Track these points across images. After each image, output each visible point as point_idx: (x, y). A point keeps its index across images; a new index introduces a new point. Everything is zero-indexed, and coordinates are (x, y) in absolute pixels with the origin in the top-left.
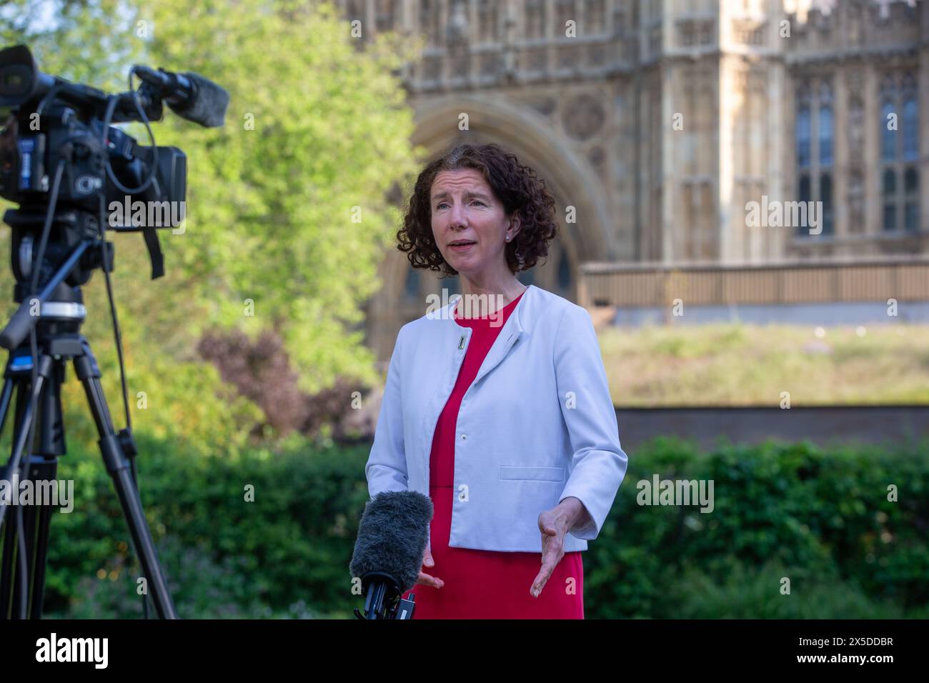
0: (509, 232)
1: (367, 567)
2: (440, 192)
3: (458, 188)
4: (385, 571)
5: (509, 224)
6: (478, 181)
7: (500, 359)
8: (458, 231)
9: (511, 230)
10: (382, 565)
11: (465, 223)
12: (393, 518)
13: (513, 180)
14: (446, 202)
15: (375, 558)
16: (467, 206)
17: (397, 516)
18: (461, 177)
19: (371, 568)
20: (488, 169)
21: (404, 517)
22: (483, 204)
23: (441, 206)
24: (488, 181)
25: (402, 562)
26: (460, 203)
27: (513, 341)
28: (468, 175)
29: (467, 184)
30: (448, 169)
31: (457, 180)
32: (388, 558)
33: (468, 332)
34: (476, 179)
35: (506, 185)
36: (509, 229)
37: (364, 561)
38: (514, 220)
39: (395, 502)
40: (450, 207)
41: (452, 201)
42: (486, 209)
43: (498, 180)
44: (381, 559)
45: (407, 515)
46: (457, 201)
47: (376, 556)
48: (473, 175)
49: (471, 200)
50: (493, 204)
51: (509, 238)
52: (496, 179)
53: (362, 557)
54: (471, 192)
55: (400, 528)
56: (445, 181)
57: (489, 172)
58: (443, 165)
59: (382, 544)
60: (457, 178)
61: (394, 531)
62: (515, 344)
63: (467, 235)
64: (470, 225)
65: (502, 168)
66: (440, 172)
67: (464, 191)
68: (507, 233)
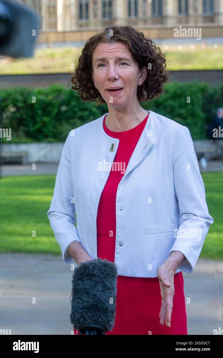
0: (140, 79)
1: (84, 322)
2: (100, 57)
3: (112, 55)
4: (97, 324)
5: (140, 75)
6: (123, 50)
7: (140, 160)
8: (113, 81)
9: (142, 78)
10: (95, 321)
11: (117, 77)
12: (96, 284)
13: (144, 49)
14: (104, 63)
15: (89, 316)
16: (117, 65)
17: (98, 282)
18: (113, 48)
19: (87, 323)
20: (130, 42)
21: (103, 283)
22: (127, 64)
23: (101, 65)
24: (130, 50)
25: (106, 317)
26: (113, 64)
27: (148, 149)
28: (118, 47)
29: (117, 53)
30: (104, 42)
31: (111, 50)
32: (98, 316)
33: (116, 141)
34: (123, 49)
35: (140, 52)
36: (140, 78)
37: (81, 317)
38: (143, 72)
39: (96, 271)
40: (106, 66)
41: (108, 63)
42: (129, 67)
43: (136, 50)
44: (93, 316)
45: (105, 280)
46: (112, 63)
47: (89, 314)
48: (121, 47)
49: (120, 62)
50: (133, 64)
51: (140, 83)
52: (135, 49)
53: (80, 315)
54: (120, 57)
55: (102, 291)
56: (103, 51)
57: (131, 45)
58: (102, 40)
59: (93, 305)
60: (111, 49)
61: (98, 294)
62: (149, 151)
63: (118, 84)
64: (120, 77)
65: (137, 42)
66: (100, 45)
67: (116, 57)
68: (139, 80)
